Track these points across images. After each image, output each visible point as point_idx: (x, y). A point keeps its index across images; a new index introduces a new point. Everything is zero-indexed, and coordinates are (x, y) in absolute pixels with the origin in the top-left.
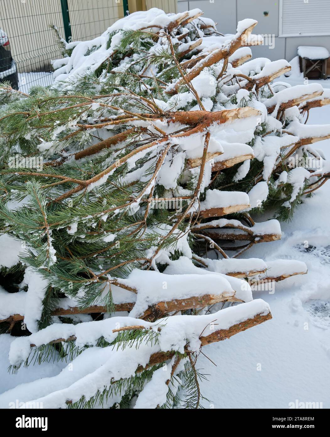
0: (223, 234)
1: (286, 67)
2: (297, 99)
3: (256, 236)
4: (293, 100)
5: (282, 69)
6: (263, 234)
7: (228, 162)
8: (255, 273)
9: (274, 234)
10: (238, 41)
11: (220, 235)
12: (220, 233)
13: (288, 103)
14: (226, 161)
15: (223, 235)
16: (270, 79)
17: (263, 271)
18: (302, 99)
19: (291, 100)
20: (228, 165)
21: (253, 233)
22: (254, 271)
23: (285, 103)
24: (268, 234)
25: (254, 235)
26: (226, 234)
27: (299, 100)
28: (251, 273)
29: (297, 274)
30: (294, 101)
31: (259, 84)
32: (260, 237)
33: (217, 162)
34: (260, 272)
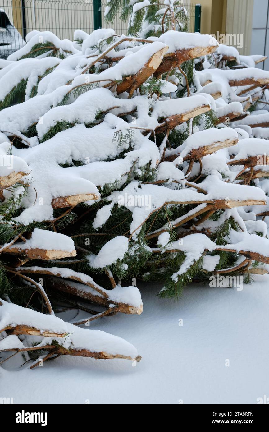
0: (81, 290)
1: (204, 106)
2: (208, 146)
3: (111, 302)
4: (204, 147)
5: (198, 107)
6: (118, 301)
7: (70, 198)
8: (50, 333)
9: (130, 305)
10: (145, 67)
11: (78, 291)
12: (78, 289)
13: (198, 150)
14: (69, 197)
15: (81, 292)
16: (182, 118)
17: (61, 335)
18: (213, 147)
19: (202, 146)
20: (70, 203)
21: (108, 298)
22: (50, 332)
23: (195, 150)
24: (124, 302)
25: (109, 299)
26: (84, 291)
27: (210, 148)
28: (46, 332)
29: (122, 357)
30: (206, 148)
31: (169, 122)
32: (115, 304)
33: (60, 197)
34: (56, 334)
